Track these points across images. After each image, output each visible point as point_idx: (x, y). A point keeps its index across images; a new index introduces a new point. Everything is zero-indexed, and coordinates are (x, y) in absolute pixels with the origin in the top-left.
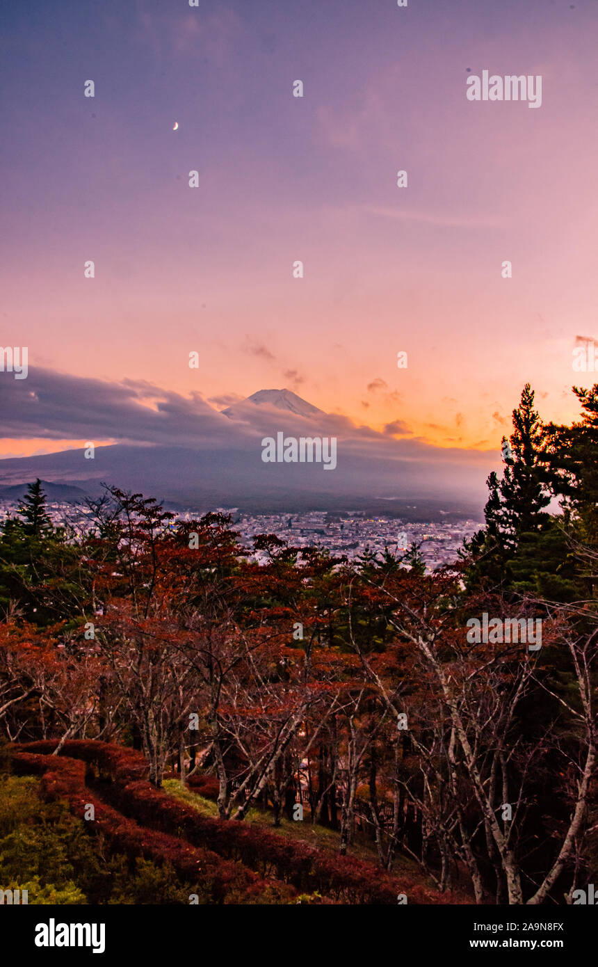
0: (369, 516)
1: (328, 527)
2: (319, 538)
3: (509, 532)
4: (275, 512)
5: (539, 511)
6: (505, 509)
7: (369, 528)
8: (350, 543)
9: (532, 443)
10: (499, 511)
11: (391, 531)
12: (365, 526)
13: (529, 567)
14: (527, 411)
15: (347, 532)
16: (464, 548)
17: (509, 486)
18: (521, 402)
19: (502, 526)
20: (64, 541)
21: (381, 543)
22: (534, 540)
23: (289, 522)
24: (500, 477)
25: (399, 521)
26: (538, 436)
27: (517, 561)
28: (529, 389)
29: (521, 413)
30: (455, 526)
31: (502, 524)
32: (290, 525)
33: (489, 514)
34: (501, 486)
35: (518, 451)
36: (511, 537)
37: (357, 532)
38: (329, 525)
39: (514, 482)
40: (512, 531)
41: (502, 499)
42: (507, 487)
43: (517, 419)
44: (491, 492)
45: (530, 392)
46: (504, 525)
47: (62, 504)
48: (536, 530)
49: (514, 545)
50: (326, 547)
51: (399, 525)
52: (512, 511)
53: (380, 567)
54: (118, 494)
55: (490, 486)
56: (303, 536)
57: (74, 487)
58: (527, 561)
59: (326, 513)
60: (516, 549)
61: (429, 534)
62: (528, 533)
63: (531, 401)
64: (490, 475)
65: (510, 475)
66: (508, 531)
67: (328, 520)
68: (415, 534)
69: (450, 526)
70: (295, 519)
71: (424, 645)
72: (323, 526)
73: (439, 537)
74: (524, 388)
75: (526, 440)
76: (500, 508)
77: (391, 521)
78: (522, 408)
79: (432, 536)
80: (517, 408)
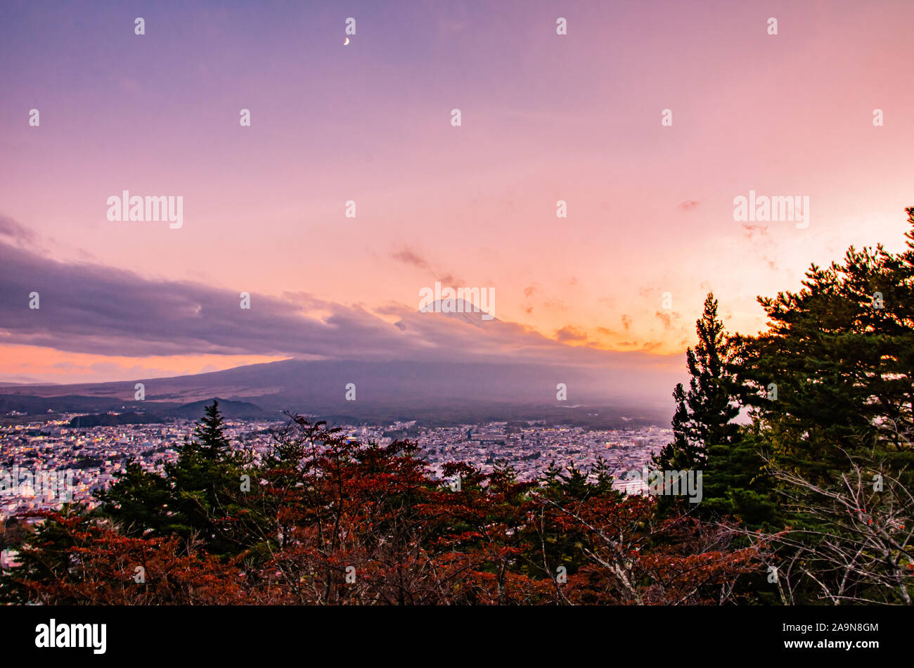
0: (551, 426)
1: (508, 438)
2: (499, 450)
3: (699, 445)
4: (454, 424)
5: (729, 423)
6: (693, 421)
7: (551, 437)
8: (532, 453)
9: (717, 353)
10: (686, 423)
11: (573, 440)
12: (547, 435)
13: (721, 481)
14: (711, 320)
15: (528, 442)
16: (652, 461)
17: (696, 398)
18: (704, 312)
19: (691, 439)
20: (243, 465)
21: (563, 453)
22: (726, 453)
23: (469, 434)
24: (687, 388)
25: (581, 429)
26: (723, 346)
27: (708, 475)
28: (712, 298)
29: (705, 323)
30: (639, 433)
31: (690, 437)
32: (470, 436)
33: (677, 426)
34: (688, 398)
35: (703, 361)
36: (701, 450)
37: (538, 442)
38: (509, 436)
39: (701, 394)
40: (701, 443)
41: (690, 411)
42: (695, 398)
43: (701, 329)
44: (678, 404)
45: (713, 301)
46: (692, 438)
47: (237, 422)
48: (726, 442)
49: (704, 458)
50: (506, 458)
51: (582, 433)
52: (701, 423)
53: (566, 482)
54: (302, 421)
55: (676, 398)
56: (483, 448)
57: (248, 403)
58: (719, 474)
59: (506, 423)
60: (707, 462)
61: (611, 441)
62: (717, 446)
63: (715, 310)
64: (676, 387)
65: (697, 386)
66: (697, 444)
67: (508, 430)
68: (597, 442)
69: (633, 432)
70: (474, 430)
71: (622, 573)
72: (503, 437)
73: (622, 445)
74: (707, 298)
75: (711, 349)
76: (688, 420)
77: (572, 430)
78: (705, 318)
79: (616, 443)
80: (701, 317)
